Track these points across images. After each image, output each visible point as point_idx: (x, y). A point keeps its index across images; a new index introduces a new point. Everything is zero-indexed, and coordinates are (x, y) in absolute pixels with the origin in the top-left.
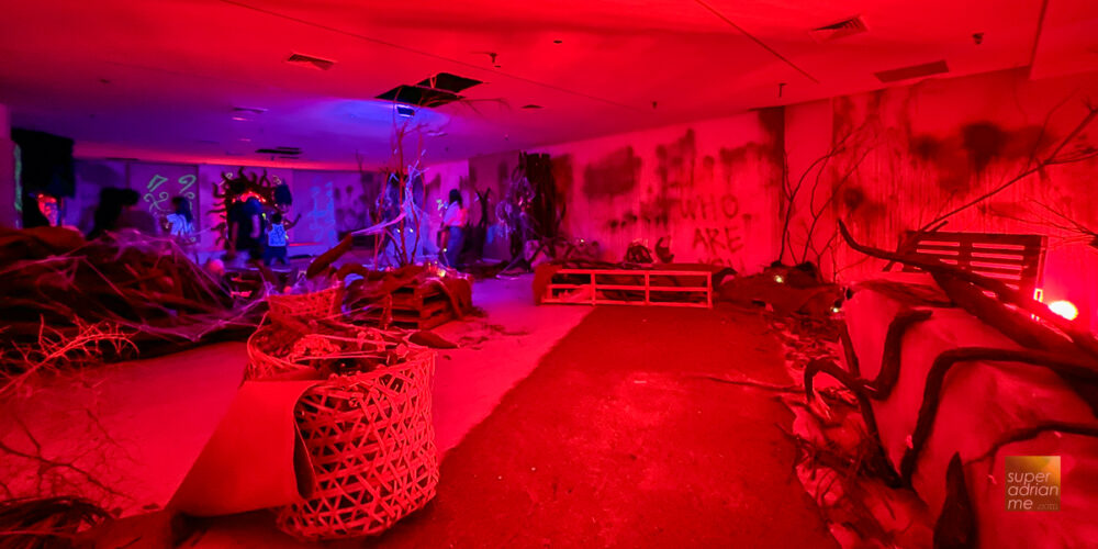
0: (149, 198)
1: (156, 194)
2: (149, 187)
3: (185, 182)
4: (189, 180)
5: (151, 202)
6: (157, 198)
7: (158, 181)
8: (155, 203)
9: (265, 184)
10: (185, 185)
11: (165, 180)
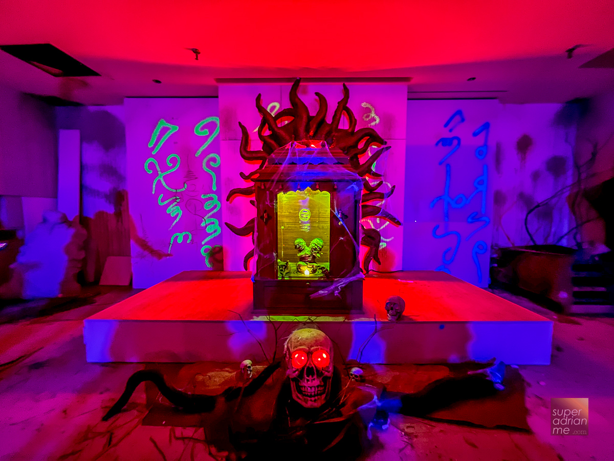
0: (151, 166)
1: (161, 157)
2: (150, 145)
3: (206, 132)
4: (211, 127)
5: (155, 174)
6: (164, 168)
7: (164, 130)
8: (161, 176)
9: (344, 125)
10: (205, 138)
11: (174, 129)
